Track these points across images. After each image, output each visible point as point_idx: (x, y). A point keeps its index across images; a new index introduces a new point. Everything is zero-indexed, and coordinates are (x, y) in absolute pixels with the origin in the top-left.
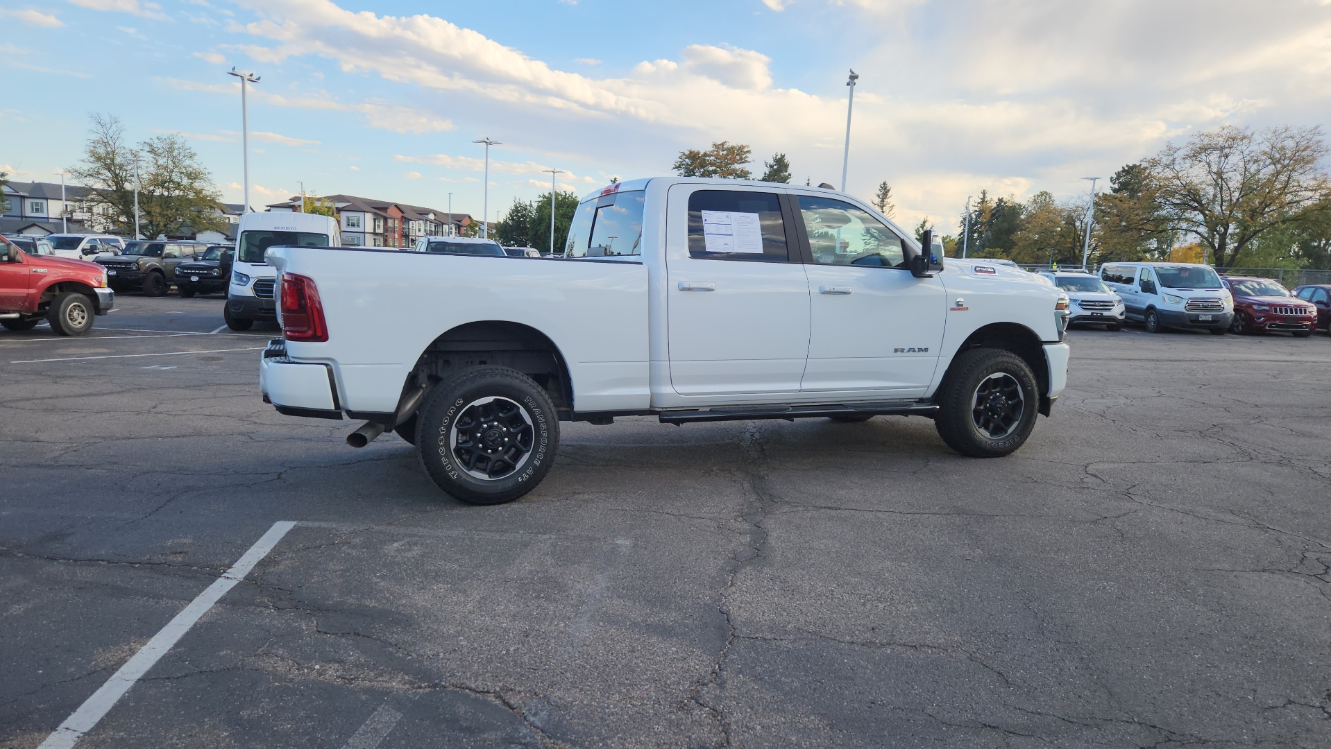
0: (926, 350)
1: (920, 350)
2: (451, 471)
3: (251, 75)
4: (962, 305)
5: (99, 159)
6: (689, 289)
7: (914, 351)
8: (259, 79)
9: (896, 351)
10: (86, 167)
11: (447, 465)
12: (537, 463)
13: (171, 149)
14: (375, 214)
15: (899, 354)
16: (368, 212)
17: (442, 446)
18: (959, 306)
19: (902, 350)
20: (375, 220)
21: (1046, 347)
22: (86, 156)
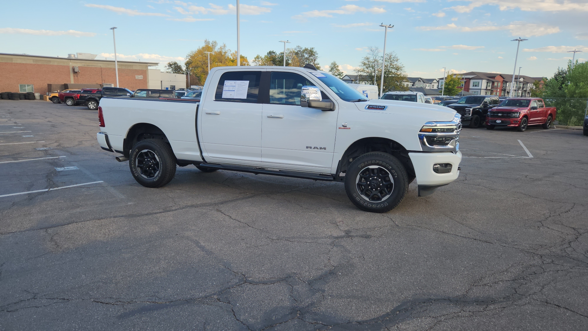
0: (325, 149)
1: (321, 148)
2: (135, 173)
3: (390, 25)
4: (346, 126)
5: (365, 64)
6: (210, 114)
7: (317, 148)
8: (393, 26)
9: (307, 147)
10: (359, 68)
11: (134, 171)
12: (160, 175)
13: (390, 58)
14: (488, 80)
15: (309, 149)
16: (484, 79)
17: (133, 164)
18: (345, 127)
19: (311, 148)
20: (487, 83)
21: (410, 154)
22: (360, 64)
